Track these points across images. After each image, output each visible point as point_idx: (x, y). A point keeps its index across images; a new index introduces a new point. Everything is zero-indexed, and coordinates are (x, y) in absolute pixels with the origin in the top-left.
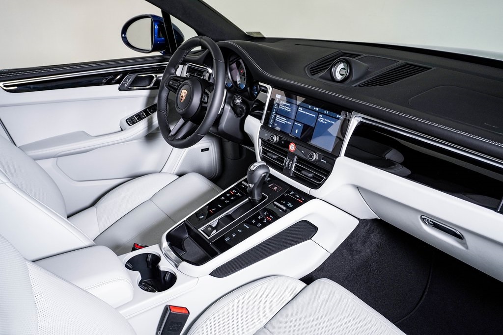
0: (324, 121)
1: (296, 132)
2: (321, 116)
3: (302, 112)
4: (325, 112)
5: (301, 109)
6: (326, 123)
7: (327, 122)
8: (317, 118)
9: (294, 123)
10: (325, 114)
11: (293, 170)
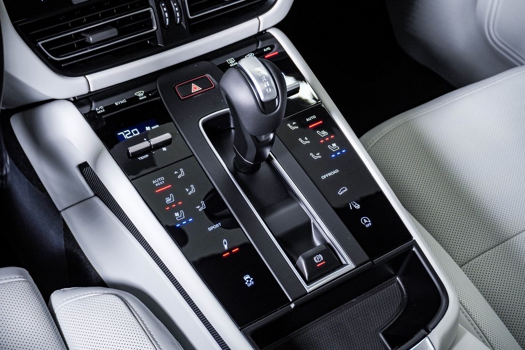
11: (190, 17)
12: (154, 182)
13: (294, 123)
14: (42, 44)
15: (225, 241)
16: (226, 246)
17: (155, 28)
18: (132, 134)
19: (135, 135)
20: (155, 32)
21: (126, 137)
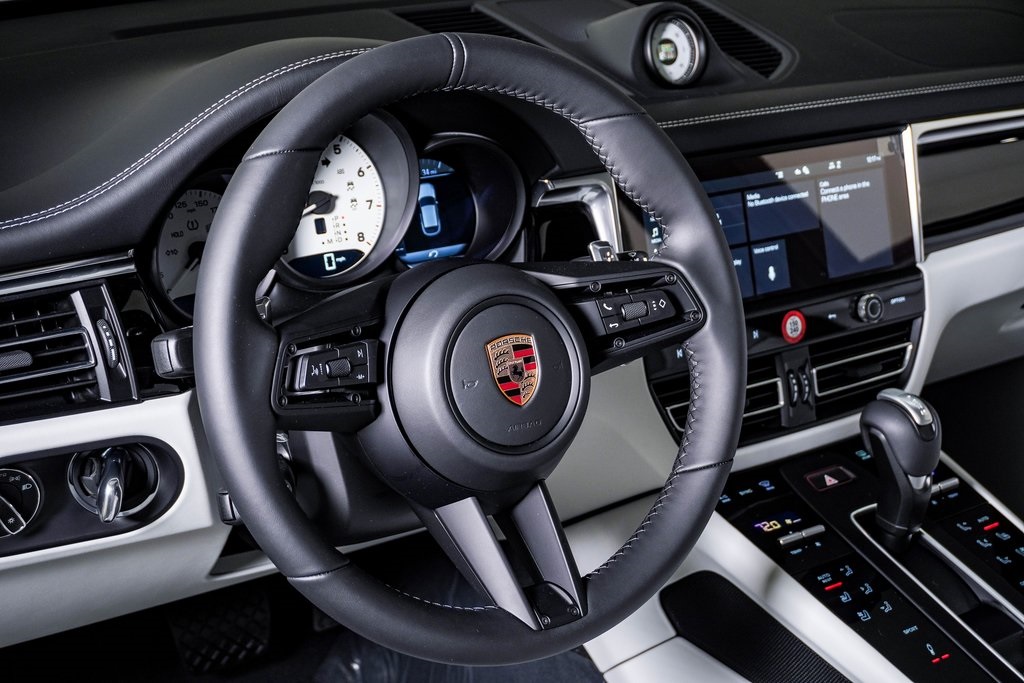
0: (840, 193)
1: (772, 274)
2: (826, 184)
3: (764, 202)
4: (832, 166)
5: (757, 196)
6: (846, 196)
7: (848, 192)
8: (819, 196)
9: (751, 253)
10: (835, 172)
11: (819, 395)
12: (819, 578)
13: (965, 523)
14: (672, 411)
15: (928, 645)
16: (932, 652)
17: (782, 403)
18: (771, 527)
19: (775, 527)
20: (779, 409)
21: (765, 529)
